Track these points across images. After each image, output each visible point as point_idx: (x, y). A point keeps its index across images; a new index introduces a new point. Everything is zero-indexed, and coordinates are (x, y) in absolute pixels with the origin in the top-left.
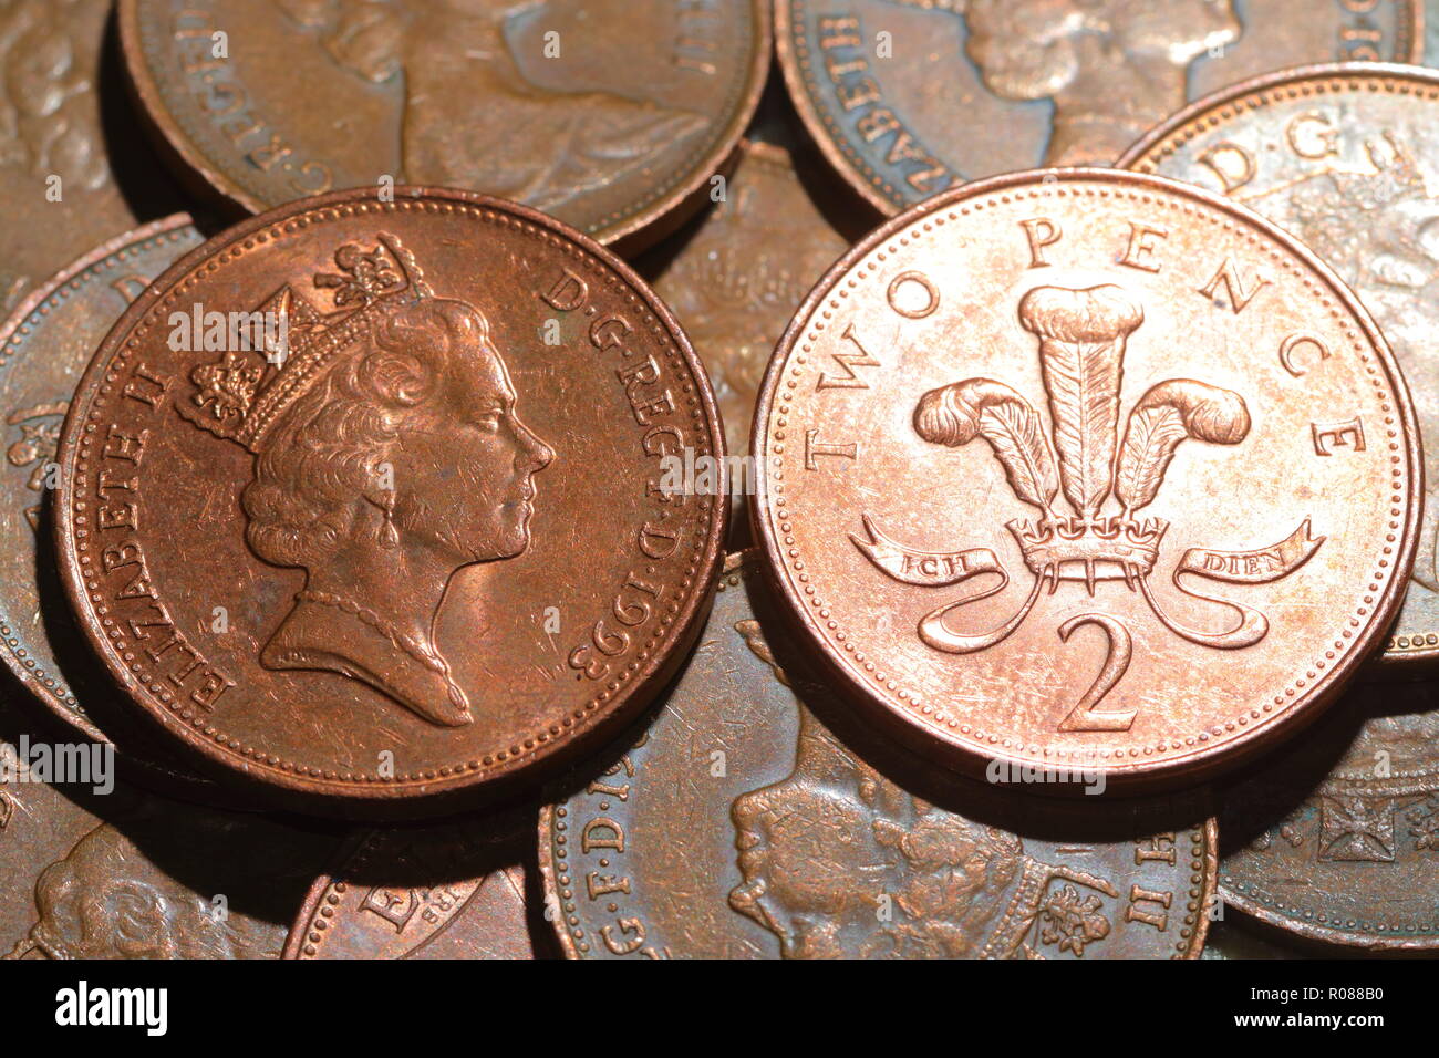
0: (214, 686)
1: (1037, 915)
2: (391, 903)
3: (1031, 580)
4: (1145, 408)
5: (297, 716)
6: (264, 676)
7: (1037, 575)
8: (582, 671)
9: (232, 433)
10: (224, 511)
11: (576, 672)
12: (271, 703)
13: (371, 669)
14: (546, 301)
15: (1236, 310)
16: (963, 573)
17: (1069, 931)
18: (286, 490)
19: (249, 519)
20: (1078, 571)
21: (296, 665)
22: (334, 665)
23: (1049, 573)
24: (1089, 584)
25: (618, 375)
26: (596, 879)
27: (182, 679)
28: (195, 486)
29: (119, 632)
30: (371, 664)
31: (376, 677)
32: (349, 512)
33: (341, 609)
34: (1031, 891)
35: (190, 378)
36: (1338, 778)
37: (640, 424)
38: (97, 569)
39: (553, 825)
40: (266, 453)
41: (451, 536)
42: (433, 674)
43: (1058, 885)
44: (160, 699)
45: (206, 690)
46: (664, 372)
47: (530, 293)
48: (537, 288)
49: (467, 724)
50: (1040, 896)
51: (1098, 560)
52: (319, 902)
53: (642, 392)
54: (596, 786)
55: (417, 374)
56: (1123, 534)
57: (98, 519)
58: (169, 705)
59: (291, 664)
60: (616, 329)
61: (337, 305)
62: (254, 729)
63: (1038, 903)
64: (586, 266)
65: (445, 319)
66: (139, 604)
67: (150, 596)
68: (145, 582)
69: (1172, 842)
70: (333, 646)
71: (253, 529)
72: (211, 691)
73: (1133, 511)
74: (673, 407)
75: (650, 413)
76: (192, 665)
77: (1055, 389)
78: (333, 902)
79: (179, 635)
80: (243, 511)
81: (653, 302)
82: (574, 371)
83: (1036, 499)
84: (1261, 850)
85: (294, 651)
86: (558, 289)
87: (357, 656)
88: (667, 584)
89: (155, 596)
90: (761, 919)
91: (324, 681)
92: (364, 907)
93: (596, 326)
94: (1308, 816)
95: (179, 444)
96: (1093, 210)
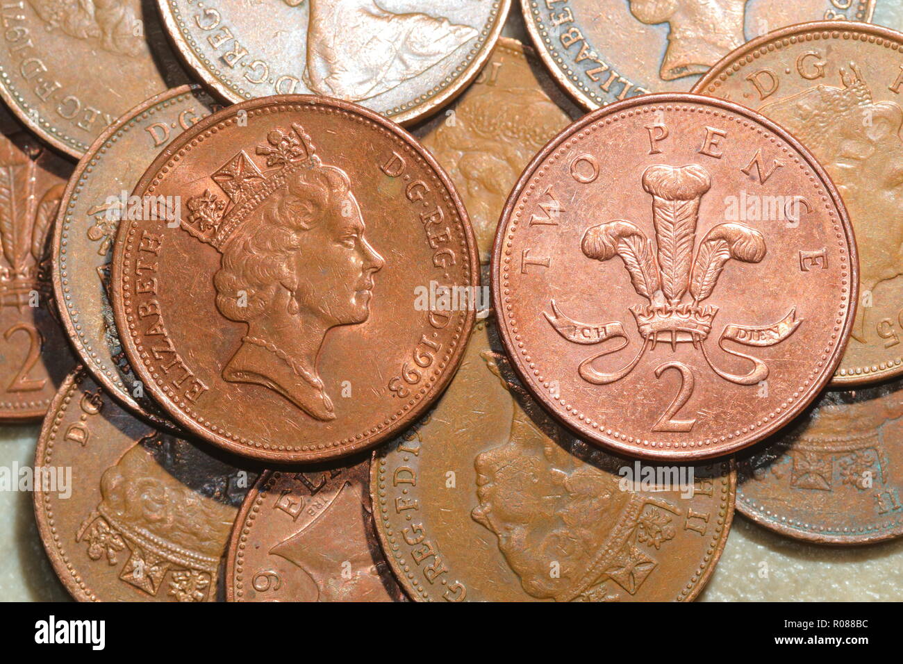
0: (197, 390)
1: (636, 526)
2: (291, 505)
3: (641, 342)
4: (709, 240)
5: (241, 409)
6: (224, 384)
7: (645, 339)
8: (396, 393)
9: (209, 240)
10: (205, 286)
11: (393, 393)
12: (227, 401)
13: (282, 385)
14: (382, 170)
15: (762, 183)
16: (604, 337)
17: (653, 534)
18: (238, 276)
19: (218, 292)
20: (667, 338)
21: (242, 380)
22: (261, 381)
23: (652, 338)
24: (673, 345)
25: (421, 217)
26: (401, 501)
27: (180, 384)
28: (189, 270)
29: (145, 354)
30: (281, 382)
31: (285, 390)
32: (272, 290)
33: (266, 349)
34: (634, 511)
35: (187, 205)
36: (803, 440)
37: (432, 247)
38: (135, 316)
39: (378, 469)
40: (228, 253)
41: (327, 310)
42: (315, 390)
43: (648, 509)
44: (168, 395)
45: (193, 392)
46: (446, 217)
47: (374, 165)
48: (378, 162)
49: (333, 419)
50: (639, 515)
51: (679, 331)
52: (252, 503)
53: (433, 228)
54: (402, 447)
55: (311, 211)
56: (693, 315)
57: (136, 287)
58: (172, 398)
59: (239, 379)
60: (420, 190)
61: (269, 166)
62: (218, 416)
63: (638, 519)
64: (405, 151)
65: (327, 178)
66: (157, 339)
67: (163, 334)
68: (161, 326)
69: (712, 484)
70: (262, 370)
71: (220, 298)
72: (195, 392)
73: (699, 302)
74: (450, 238)
75: (438, 242)
76: (185, 376)
77: (660, 228)
78: (260, 504)
79: (179, 358)
80: (215, 286)
81: (441, 175)
82: (397, 213)
83: (646, 294)
84: (760, 480)
85: (240, 371)
86: (390, 163)
87: (275, 377)
88: (443, 343)
89: (166, 334)
90: (488, 526)
91: (256, 390)
92: (276, 507)
93: (410, 187)
94: (786, 460)
95: (180, 245)
96: (686, 120)
